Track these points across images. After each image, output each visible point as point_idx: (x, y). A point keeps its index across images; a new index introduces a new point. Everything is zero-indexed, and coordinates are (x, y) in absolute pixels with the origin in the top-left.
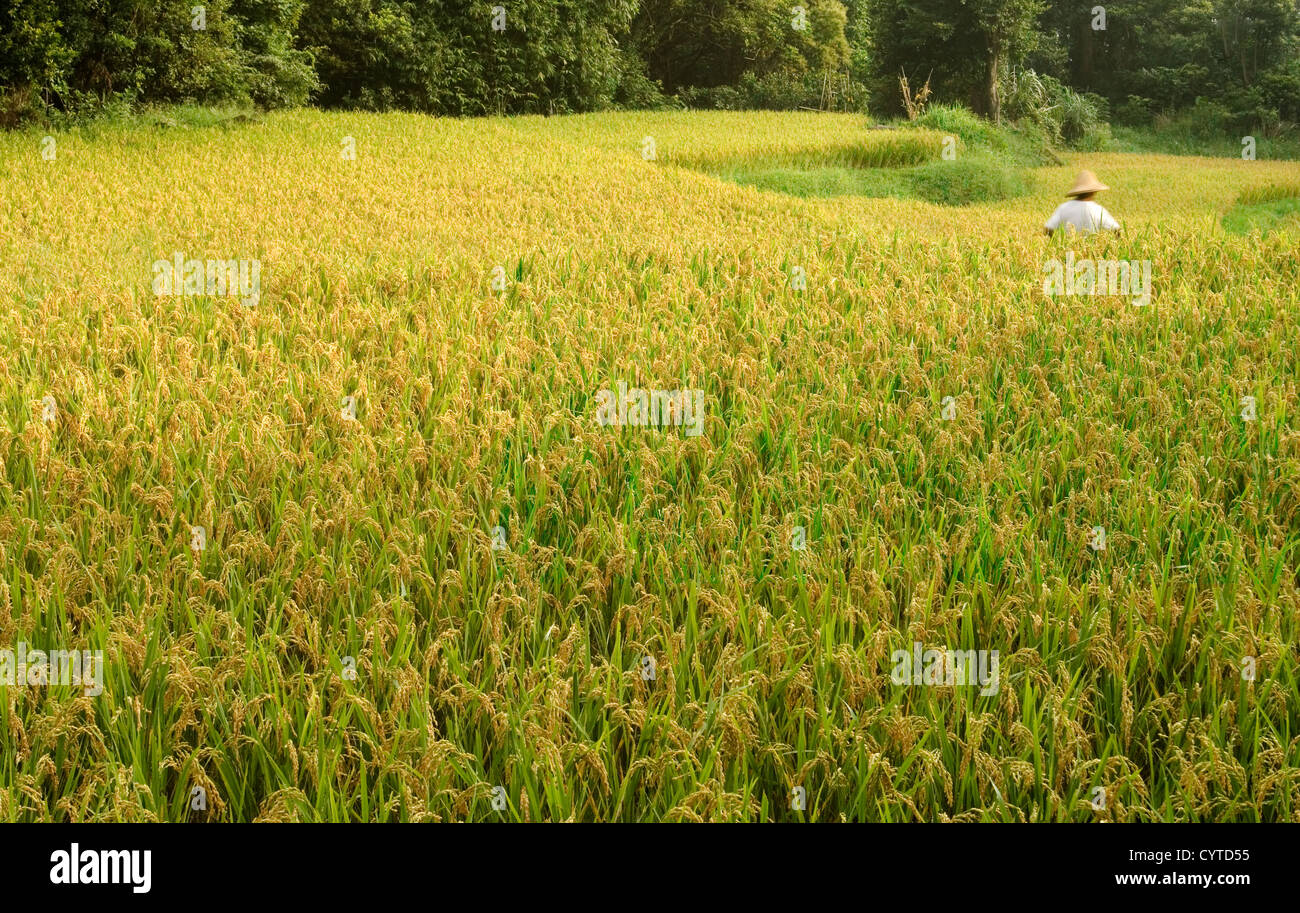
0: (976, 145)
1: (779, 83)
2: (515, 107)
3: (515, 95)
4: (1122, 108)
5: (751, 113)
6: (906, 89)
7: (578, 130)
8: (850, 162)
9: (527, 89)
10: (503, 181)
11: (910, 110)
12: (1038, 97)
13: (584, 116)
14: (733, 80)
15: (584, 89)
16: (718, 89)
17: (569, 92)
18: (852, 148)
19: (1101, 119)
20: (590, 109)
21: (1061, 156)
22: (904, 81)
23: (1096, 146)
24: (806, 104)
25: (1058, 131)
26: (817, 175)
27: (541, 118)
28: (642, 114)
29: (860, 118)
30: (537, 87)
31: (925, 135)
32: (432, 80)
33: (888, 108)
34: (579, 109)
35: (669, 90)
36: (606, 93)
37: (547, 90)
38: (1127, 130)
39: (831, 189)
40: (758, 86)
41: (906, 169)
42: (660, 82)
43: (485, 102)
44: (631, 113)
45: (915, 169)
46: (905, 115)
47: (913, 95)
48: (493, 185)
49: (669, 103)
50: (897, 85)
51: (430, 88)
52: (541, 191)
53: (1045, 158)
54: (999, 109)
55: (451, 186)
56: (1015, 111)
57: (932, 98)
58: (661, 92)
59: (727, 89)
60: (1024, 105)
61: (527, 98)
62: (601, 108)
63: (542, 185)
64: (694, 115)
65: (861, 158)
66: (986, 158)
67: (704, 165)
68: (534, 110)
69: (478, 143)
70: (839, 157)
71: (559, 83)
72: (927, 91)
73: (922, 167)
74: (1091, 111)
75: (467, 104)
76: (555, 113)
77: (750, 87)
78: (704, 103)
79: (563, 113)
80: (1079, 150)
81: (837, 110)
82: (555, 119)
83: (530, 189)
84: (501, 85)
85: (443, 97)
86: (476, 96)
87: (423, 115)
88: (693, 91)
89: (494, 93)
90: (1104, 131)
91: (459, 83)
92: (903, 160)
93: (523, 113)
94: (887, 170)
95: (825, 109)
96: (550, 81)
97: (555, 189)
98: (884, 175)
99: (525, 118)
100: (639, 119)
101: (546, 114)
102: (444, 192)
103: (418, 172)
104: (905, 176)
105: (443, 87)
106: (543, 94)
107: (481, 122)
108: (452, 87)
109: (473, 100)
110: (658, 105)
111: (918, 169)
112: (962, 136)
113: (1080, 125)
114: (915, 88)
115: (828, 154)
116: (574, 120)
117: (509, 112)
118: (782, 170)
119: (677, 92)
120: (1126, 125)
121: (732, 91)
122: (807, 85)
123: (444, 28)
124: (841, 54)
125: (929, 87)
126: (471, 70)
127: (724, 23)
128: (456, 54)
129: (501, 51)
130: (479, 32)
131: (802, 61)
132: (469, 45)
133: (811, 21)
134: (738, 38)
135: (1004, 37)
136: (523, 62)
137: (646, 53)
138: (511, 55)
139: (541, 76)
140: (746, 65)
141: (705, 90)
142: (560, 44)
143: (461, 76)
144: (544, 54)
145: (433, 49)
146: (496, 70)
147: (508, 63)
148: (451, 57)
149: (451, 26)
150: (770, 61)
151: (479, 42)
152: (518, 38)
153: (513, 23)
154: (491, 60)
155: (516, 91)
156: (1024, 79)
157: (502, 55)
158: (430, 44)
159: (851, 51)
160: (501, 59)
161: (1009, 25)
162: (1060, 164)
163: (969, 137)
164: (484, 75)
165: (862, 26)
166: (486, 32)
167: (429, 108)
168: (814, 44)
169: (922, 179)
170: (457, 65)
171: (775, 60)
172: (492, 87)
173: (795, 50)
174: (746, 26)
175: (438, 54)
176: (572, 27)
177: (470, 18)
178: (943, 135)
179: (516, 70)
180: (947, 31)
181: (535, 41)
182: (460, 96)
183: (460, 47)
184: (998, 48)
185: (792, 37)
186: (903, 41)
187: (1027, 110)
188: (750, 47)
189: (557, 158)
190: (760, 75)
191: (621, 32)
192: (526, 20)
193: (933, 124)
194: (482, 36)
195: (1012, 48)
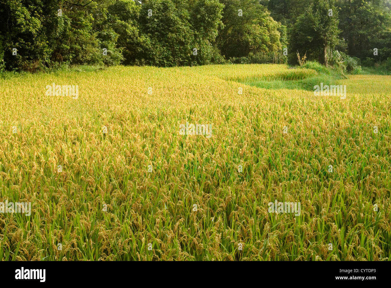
0: (321, 73)
1: (260, 56)
2: (181, 64)
3: (181, 60)
4: (365, 61)
5: (252, 65)
6: (299, 57)
7: (200, 71)
8: (283, 79)
9: (185, 59)
10: (179, 86)
11: (300, 63)
12: (339, 58)
13: (202, 66)
14: (246, 55)
15: (202, 58)
16: (242, 58)
17: (197, 60)
18: (283, 74)
19: (358, 65)
20: (204, 64)
21: (346, 76)
22: (298, 54)
23: (357, 73)
24: (268, 62)
25: (345, 68)
26: (273, 83)
27: (189, 67)
28: (220, 65)
29: (285, 66)
30: (188, 58)
31: (305, 70)
32: (156, 57)
33: (293, 62)
34: (200, 64)
35: (227, 58)
36: (208, 59)
37: (191, 59)
38: (366, 68)
39: (277, 87)
40: (254, 57)
41: (300, 81)
42: (224, 56)
43: (172, 63)
45: (302, 80)
46: (299, 64)
47: (301, 58)
48: (176, 87)
49: (227, 62)
50: (296, 55)
51: (156, 59)
52: (191, 89)
53: (342, 77)
54: (327, 62)
55: (164, 87)
56: (332, 63)
57: (307, 59)
58: (225, 59)
59: (244, 58)
60: (335, 61)
61: (185, 61)
62: (207, 64)
63: (191, 87)
64: (235, 66)
65: (286, 78)
66: (324, 77)
67: (239, 80)
68: (187, 65)
69: (171, 75)
70: (279, 77)
71: (194, 57)
72: (305, 57)
73: (304, 80)
74: (355, 62)
75: (167, 63)
76: (193, 65)
77: (252, 57)
78: (237, 62)
79: (196, 65)
80: (352, 74)
81: (278, 63)
82: (193, 67)
83: (188, 88)
84: (177, 58)
85: (160, 62)
86: (170, 61)
87: (154, 67)
88: (234, 58)
89: (175, 60)
90: (360, 68)
91: (164, 57)
92: (299, 78)
93: (184, 66)
94: (294, 81)
95: (274, 63)
96: (191, 56)
97: (195, 88)
98: (293, 83)
99: (184, 67)
100: (218, 67)
101: (191, 66)
102: (162, 89)
103: (154, 84)
104: (299, 83)
105: (160, 58)
107: (171, 68)
108: (162, 58)
109: (169, 62)
110: (224, 63)
112: (316, 70)
113: (352, 67)
114: (301, 56)
115: (276, 76)
116: (199, 68)
117: (179, 66)
118: (262, 81)
119: (230, 59)
120: (366, 66)
121: (246, 58)
122: (268, 56)
123: (160, 41)
124: (279, 47)
125: (306, 56)
126: (168, 53)
127: (243, 38)
128: (164, 49)
129: (177, 47)
130: (170, 42)
131: (267, 49)
132: (167, 46)
133: (270, 37)
134: (247, 42)
135: (329, 40)
136: (183, 51)
137: (220, 47)
138: (180, 49)
139: (189, 55)
140: (250, 51)
141: (238, 58)
142: (195, 45)
143: (165, 55)
144: (190, 48)
145: (157, 47)
146: (175, 53)
147: (179, 51)
148: (162, 50)
149: (162, 40)
150: (257, 49)
151: (170, 45)
152: (182, 43)
153: (180, 39)
154: (174, 50)
155: (182, 59)
156: (335, 53)
157: (177, 49)
158: (156, 46)
159: (282, 46)
160: (177, 50)
161: (330, 37)
162: (346, 79)
163: (318, 71)
164: (172, 55)
165: (285, 38)
166: (173, 42)
167: (156, 65)
168: (270, 44)
169: (304, 84)
170: (164, 52)
171: (259, 49)
172: (174, 58)
173: (265, 46)
174: (250, 39)
175: (158, 49)
176: (198, 40)
177: (168, 38)
178: (311, 70)
179: (181, 53)
180: (311, 39)
181: (187, 44)
182: (165, 61)
183: (165, 47)
184: (326, 44)
185: (264, 42)
186: (298, 42)
187: (336, 63)
188: (251, 45)
189: (195, 79)
190: (254, 53)
191: (212, 41)
192: (184, 38)
193: (307, 67)
194: (171, 43)
195: (331, 44)
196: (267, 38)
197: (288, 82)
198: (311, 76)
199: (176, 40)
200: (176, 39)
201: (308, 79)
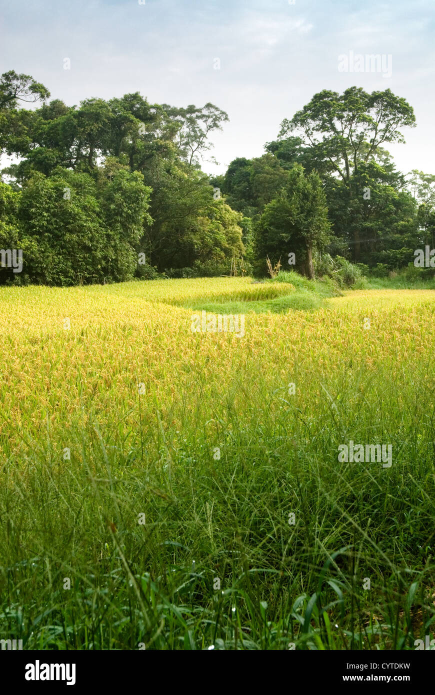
0: (301, 288)
1: (212, 265)
2: (88, 282)
3: (88, 276)
4: (375, 269)
5: (199, 279)
6: (269, 265)
7: (117, 290)
8: (243, 299)
9: (93, 273)
10: (81, 312)
11: (272, 275)
12: (332, 266)
13: (120, 284)
14: (190, 264)
15: (120, 271)
16: (184, 269)
17: (113, 273)
18: (243, 292)
19: (363, 274)
20: (123, 281)
21: (342, 292)
22: (268, 261)
23: (361, 287)
24: (225, 274)
25: (342, 281)
26: (229, 304)
27: (100, 286)
28: (147, 282)
29: (249, 279)
30: (97, 271)
31: (277, 286)
32: (48, 271)
33: (262, 274)
34: (118, 281)
35: (160, 271)
36: (130, 273)
37: (102, 273)
38: (378, 279)
39: (235, 311)
40: (202, 267)
41: (269, 301)
42: (156, 267)
43: (74, 280)
44: (141, 282)
45: (273, 300)
46: (269, 276)
47: (273, 267)
48: (76, 314)
49: (161, 277)
50: (266, 263)
51: (47, 275)
52: (98, 315)
53: (335, 294)
54: (314, 272)
55: (58, 315)
56: (321, 272)
57: (281, 268)
58: (157, 271)
59: (188, 269)
60: (326, 270)
61: (93, 277)
62: (128, 280)
63: (99, 313)
64: (171, 281)
65: (247, 297)
66: (305, 294)
67: (175, 303)
68: (97, 283)
69: (70, 298)
70: (237, 297)
71: (107, 269)
72: (279, 265)
73: (275, 300)
74: (358, 272)
75: (65, 281)
76: (106, 283)
77: (198, 267)
78: (178, 276)
79: (110, 283)
80: (353, 289)
81: (238, 276)
82: (106, 286)
83: (93, 315)
84: (80, 272)
85: (53, 279)
86: (69, 277)
87: (44, 286)
88: (172, 270)
89: (78, 275)
90: (364, 280)
91: (61, 272)
92: (267, 297)
93: (91, 284)
94: (260, 302)
95: (233, 275)
96: (104, 269)
97: (104, 314)
98: (258, 304)
99: (92, 286)
100: (145, 284)
101: (103, 284)
102: (55, 318)
103: (43, 310)
104: (269, 304)
105: (53, 274)
106: (101, 275)
107: (72, 288)
108: (57, 273)
109: (68, 279)
110: (155, 277)
111: (274, 301)
112: (294, 284)
113: (353, 278)
114: (273, 264)
115: (232, 295)
116: (115, 286)
117: (85, 284)
118: (211, 304)
119: (165, 271)
120: (377, 277)
121: (190, 269)
122: (225, 265)
123: (53, 246)
124: (241, 250)
125: (280, 263)
126: (66, 265)
127: (185, 238)
128: (59, 258)
129: (80, 256)
130: (69, 248)
131: (223, 254)
132: (65, 254)
133: (226, 235)
134: (192, 245)
135: (314, 239)
136: (90, 260)
137: (149, 254)
138: (85, 258)
139: (99, 267)
140: (197, 257)
141: (178, 270)
142: (108, 251)
143: (62, 268)
144: (100, 256)
145: (48, 256)
146: (78, 265)
147: (84, 261)
148: (57, 260)
149: (56, 246)
150: (207, 255)
151: (69, 252)
152: (88, 249)
153: (85, 243)
154: (75, 260)
155: (88, 274)
156: (325, 257)
157: (81, 258)
158: (46, 254)
159: (245, 248)
160: (80, 260)
161: (316, 233)
162: (342, 296)
163: (297, 285)
164: (73, 267)
165: (250, 237)
166: (72, 248)
167: (47, 284)
168: (227, 246)
169: (276, 305)
170: (59, 263)
171: (209, 254)
172: (76, 273)
173: (219, 249)
174: (196, 240)
175: (50, 258)
176: (113, 243)
177: (65, 241)
178: (285, 284)
179: (87, 264)
180: (287, 237)
181: (96, 250)
182: (61, 277)
183: (60, 255)
184: (311, 244)
185: (217, 243)
186: (268, 243)
187: (327, 272)
188: (197, 249)
189: (105, 301)
190: (203, 262)
191: (136, 244)
192: (91, 241)
193: (281, 280)
194: (71, 249)
195: (318, 244)
196: (222, 237)
197: (251, 303)
198: (285, 293)
199: (79, 245)
200: (77, 242)
201: (281, 299)
